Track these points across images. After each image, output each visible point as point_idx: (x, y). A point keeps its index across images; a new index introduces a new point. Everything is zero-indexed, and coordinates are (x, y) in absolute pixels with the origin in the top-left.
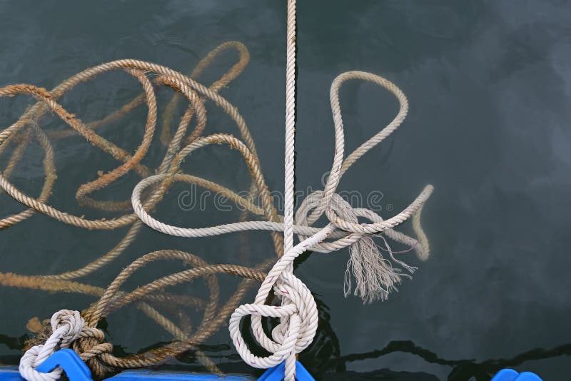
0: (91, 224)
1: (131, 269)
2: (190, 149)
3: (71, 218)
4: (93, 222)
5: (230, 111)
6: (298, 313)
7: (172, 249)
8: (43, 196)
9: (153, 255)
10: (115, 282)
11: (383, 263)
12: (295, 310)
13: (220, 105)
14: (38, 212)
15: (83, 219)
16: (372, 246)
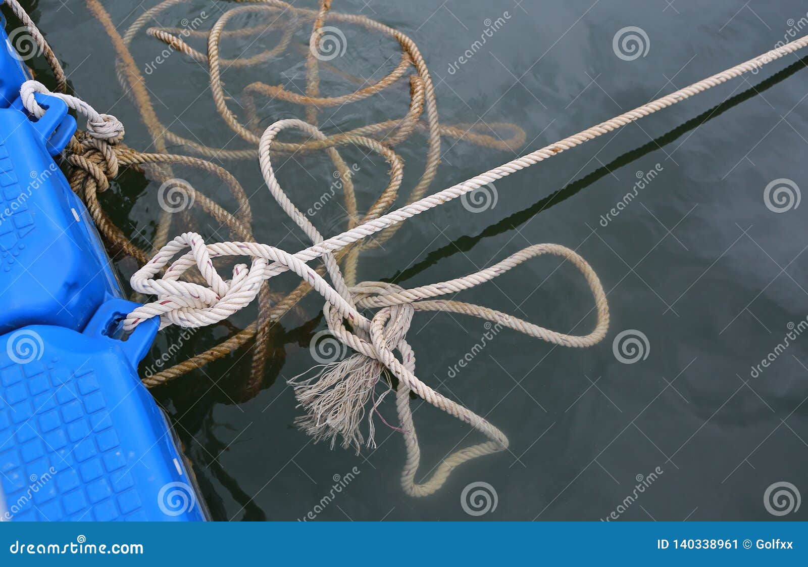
0: (224, 108)
1: (199, 162)
2: (361, 142)
3: (218, 89)
4: (226, 108)
5: (432, 156)
6: (219, 297)
7: (245, 191)
8: (226, 62)
9: (227, 175)
10: (178, 157)
11: (357, 408)
12: (221, 294)
13: (430, 143)
14: (208, 65)
15: (224, 99)
16: (370, 380)
